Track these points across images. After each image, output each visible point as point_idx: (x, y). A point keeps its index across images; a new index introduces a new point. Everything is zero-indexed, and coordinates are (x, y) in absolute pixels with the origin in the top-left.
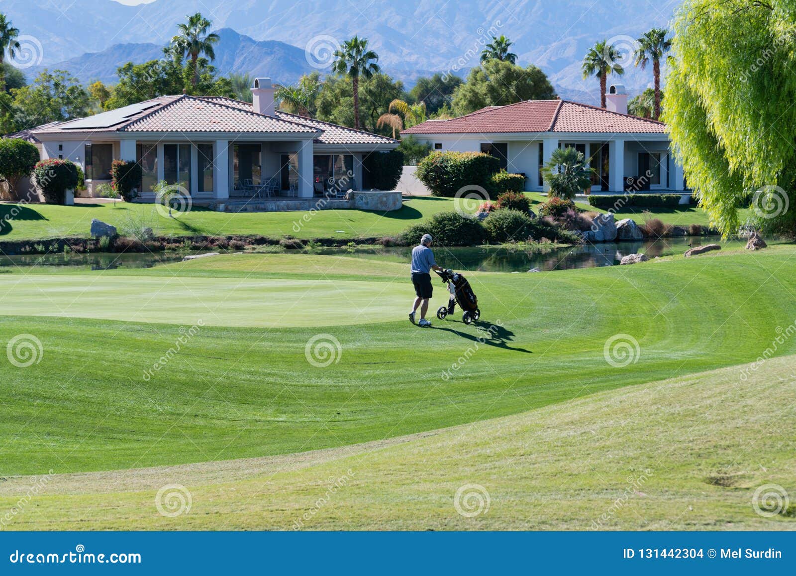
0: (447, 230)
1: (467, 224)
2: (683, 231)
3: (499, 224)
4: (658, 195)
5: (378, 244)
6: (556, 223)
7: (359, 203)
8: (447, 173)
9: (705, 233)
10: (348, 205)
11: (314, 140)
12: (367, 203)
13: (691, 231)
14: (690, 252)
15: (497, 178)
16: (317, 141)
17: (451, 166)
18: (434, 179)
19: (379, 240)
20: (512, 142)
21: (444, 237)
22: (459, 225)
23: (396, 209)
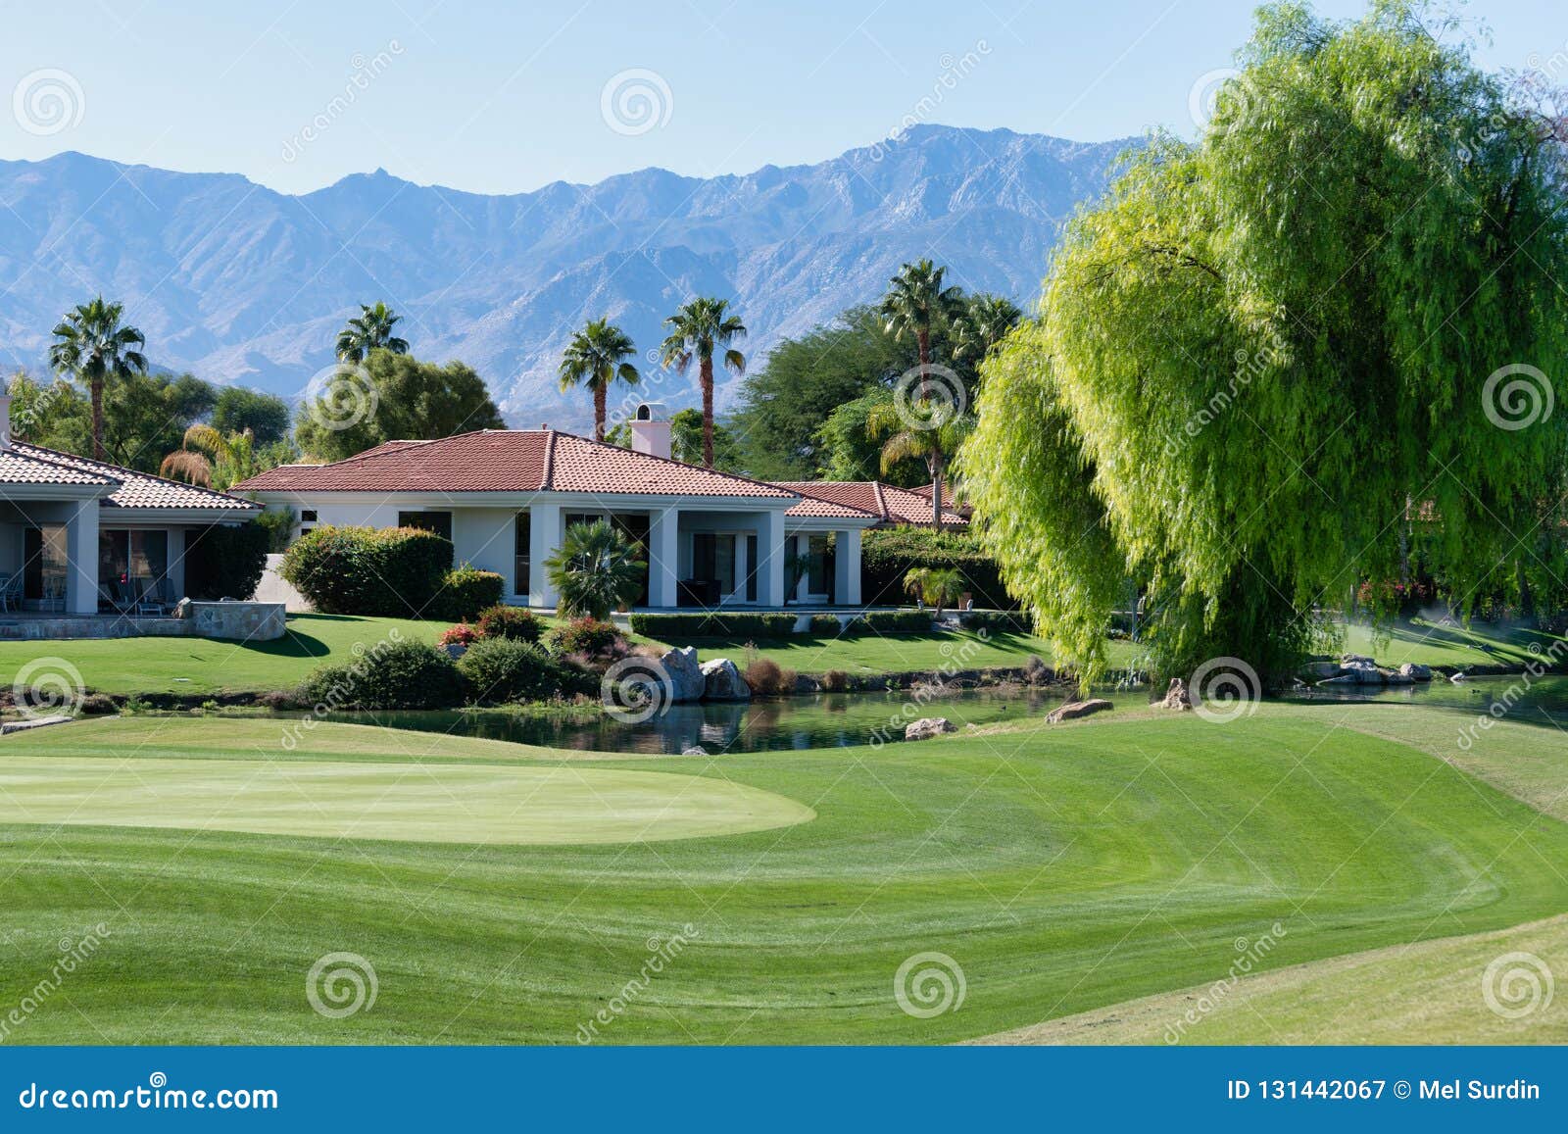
0: (395, 678)
1: (432, 666)
2: (813, 683)
3: (492, 667)
4: (756, 614)
5: (261, 704)
6: (591, 665)
7: (202, 624)
8: (350, 568)
9: (852, 686)
10: (178, 629)
11: (101, 501)
12: (220, 625)
13: (828, 683)
14: (1060, 714)
15: (454, 578)
16: (105, 503)
17: (360, 554)
18: (321, 581)
19: (262, 698)
20: (462, 510)
21: (387, 692)
22: (416, 669)
23: (277, 636)
